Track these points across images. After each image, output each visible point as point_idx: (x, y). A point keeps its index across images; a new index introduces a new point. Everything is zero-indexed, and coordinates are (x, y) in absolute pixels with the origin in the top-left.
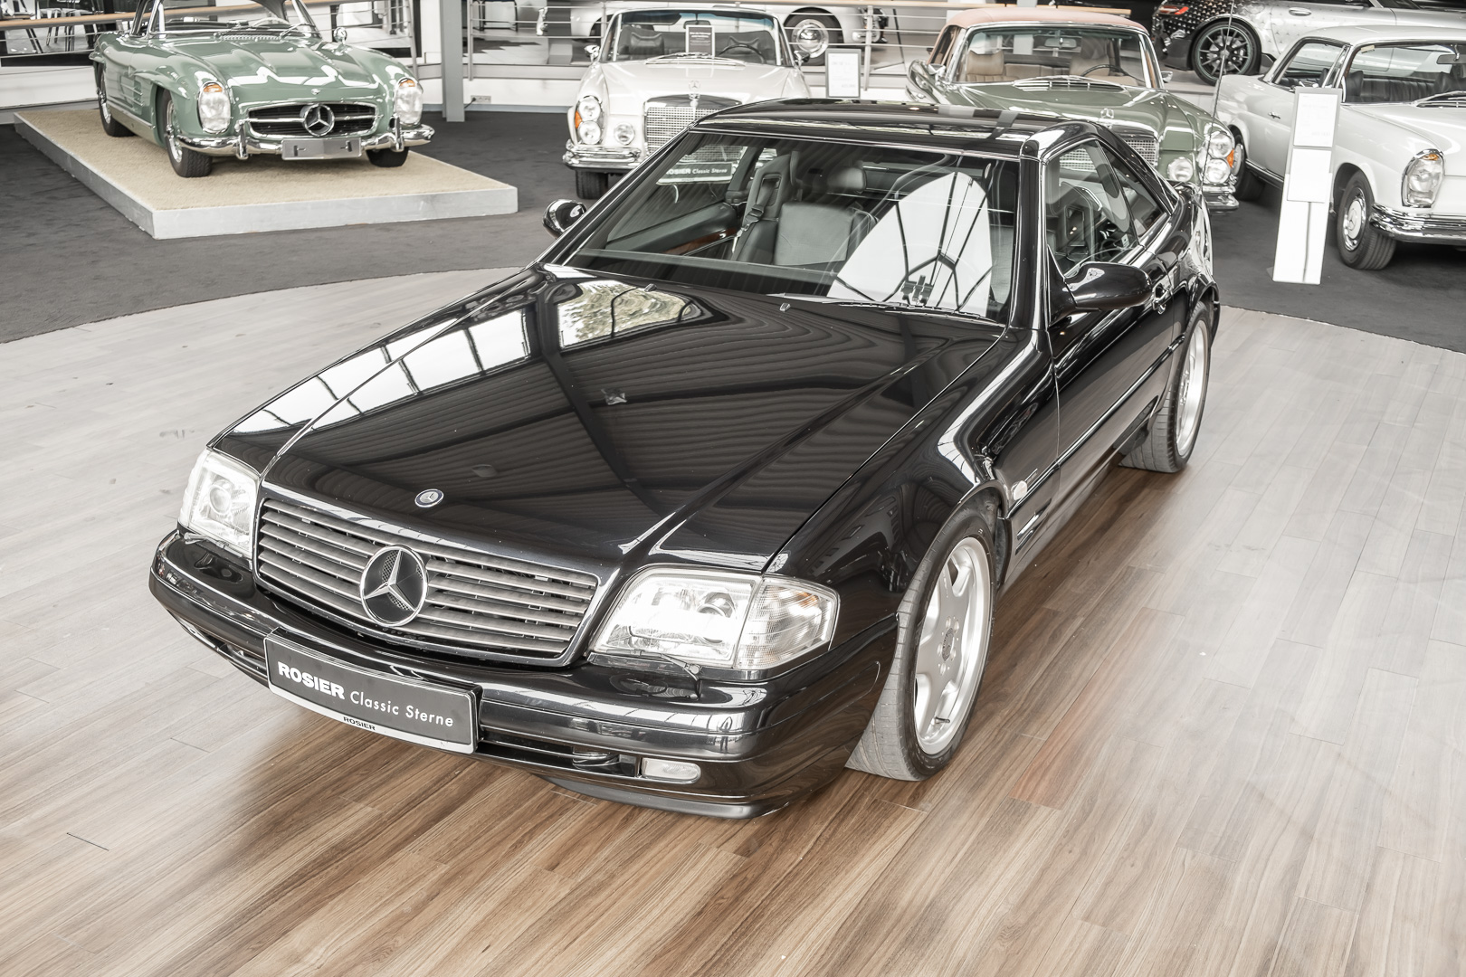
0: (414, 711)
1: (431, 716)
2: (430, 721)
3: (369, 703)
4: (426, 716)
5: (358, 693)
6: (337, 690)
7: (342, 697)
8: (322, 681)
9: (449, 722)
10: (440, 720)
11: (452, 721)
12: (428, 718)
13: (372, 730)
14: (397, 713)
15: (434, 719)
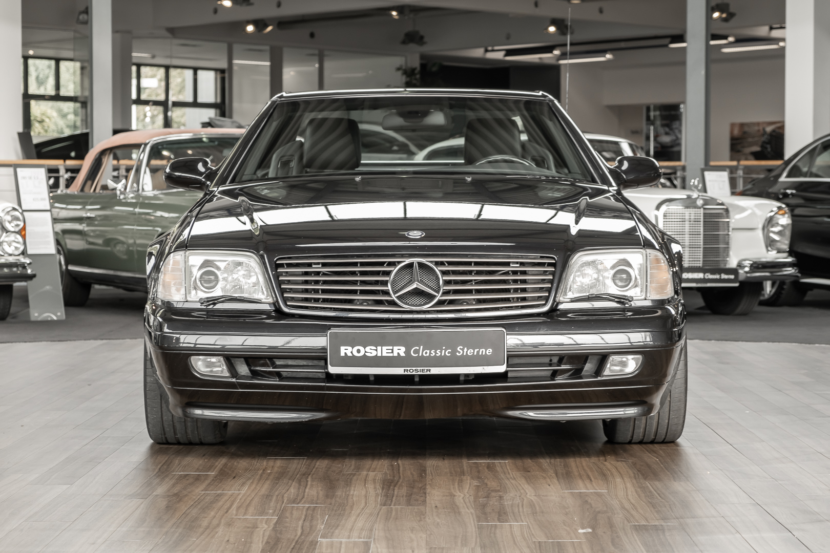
0: (463, 350)
1: (476, 350)
2: (475, 354)
3: (426, 353)
4: (472, 351)
5: (418, 348)
6: (400, 351)
7: (403, 354)
8: (384, 348)
9: (489, 351)
10: (483, 351)
11: (491, 351)
12: (474, 353)
13: (428, 373)
14: (450, 355)
15: (478, 352)
